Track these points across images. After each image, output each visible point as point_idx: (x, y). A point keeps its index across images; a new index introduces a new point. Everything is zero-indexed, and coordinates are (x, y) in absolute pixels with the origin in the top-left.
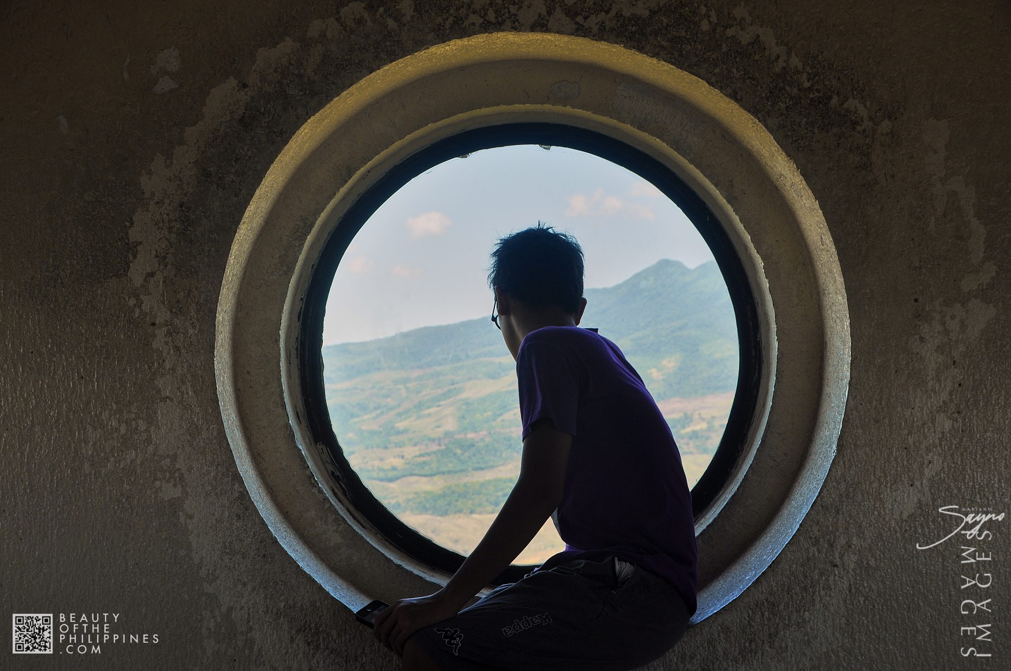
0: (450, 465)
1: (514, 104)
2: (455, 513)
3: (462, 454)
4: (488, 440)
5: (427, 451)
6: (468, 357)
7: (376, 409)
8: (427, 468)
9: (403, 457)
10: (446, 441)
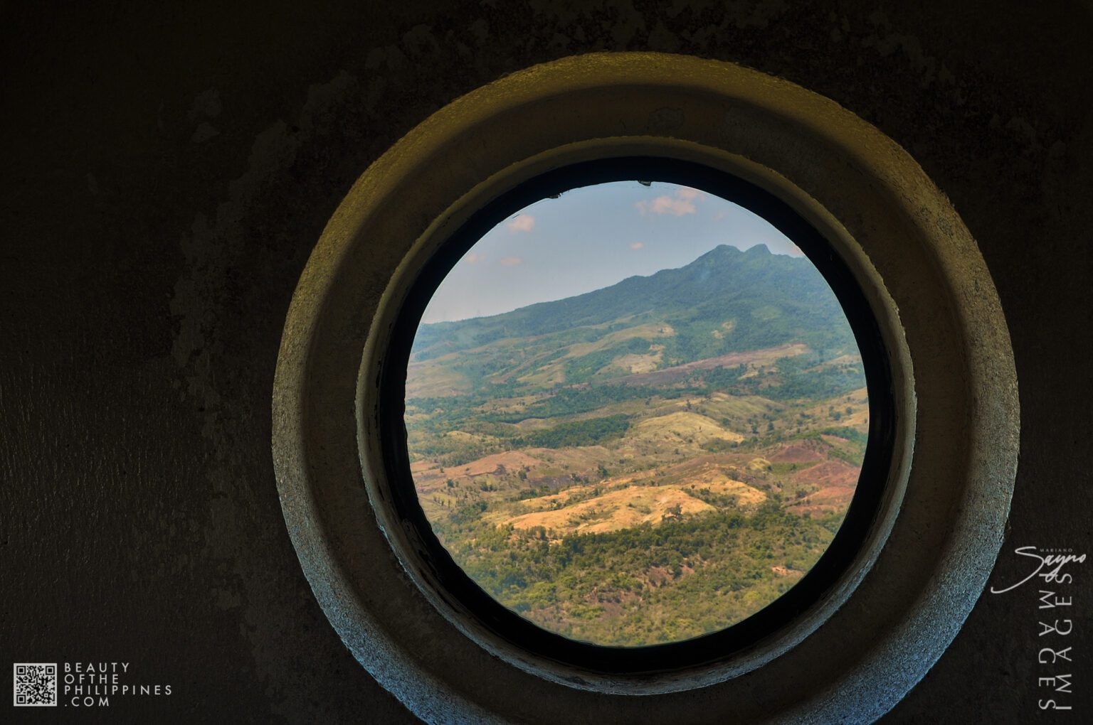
0: (561, 409)
1: (609, 136)
2: (565, 446)
3: (569, 400)
4: (588, 389)
5: (543, 399)
6: (571, 325)
7: (502, 368)
8: (542, 412)
9: (524, 404)
10: (557, 391)
